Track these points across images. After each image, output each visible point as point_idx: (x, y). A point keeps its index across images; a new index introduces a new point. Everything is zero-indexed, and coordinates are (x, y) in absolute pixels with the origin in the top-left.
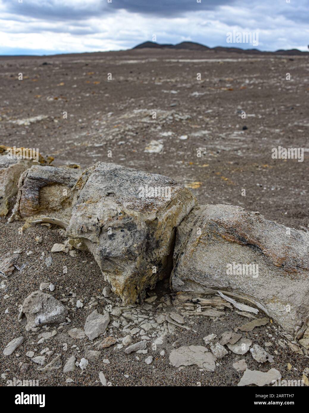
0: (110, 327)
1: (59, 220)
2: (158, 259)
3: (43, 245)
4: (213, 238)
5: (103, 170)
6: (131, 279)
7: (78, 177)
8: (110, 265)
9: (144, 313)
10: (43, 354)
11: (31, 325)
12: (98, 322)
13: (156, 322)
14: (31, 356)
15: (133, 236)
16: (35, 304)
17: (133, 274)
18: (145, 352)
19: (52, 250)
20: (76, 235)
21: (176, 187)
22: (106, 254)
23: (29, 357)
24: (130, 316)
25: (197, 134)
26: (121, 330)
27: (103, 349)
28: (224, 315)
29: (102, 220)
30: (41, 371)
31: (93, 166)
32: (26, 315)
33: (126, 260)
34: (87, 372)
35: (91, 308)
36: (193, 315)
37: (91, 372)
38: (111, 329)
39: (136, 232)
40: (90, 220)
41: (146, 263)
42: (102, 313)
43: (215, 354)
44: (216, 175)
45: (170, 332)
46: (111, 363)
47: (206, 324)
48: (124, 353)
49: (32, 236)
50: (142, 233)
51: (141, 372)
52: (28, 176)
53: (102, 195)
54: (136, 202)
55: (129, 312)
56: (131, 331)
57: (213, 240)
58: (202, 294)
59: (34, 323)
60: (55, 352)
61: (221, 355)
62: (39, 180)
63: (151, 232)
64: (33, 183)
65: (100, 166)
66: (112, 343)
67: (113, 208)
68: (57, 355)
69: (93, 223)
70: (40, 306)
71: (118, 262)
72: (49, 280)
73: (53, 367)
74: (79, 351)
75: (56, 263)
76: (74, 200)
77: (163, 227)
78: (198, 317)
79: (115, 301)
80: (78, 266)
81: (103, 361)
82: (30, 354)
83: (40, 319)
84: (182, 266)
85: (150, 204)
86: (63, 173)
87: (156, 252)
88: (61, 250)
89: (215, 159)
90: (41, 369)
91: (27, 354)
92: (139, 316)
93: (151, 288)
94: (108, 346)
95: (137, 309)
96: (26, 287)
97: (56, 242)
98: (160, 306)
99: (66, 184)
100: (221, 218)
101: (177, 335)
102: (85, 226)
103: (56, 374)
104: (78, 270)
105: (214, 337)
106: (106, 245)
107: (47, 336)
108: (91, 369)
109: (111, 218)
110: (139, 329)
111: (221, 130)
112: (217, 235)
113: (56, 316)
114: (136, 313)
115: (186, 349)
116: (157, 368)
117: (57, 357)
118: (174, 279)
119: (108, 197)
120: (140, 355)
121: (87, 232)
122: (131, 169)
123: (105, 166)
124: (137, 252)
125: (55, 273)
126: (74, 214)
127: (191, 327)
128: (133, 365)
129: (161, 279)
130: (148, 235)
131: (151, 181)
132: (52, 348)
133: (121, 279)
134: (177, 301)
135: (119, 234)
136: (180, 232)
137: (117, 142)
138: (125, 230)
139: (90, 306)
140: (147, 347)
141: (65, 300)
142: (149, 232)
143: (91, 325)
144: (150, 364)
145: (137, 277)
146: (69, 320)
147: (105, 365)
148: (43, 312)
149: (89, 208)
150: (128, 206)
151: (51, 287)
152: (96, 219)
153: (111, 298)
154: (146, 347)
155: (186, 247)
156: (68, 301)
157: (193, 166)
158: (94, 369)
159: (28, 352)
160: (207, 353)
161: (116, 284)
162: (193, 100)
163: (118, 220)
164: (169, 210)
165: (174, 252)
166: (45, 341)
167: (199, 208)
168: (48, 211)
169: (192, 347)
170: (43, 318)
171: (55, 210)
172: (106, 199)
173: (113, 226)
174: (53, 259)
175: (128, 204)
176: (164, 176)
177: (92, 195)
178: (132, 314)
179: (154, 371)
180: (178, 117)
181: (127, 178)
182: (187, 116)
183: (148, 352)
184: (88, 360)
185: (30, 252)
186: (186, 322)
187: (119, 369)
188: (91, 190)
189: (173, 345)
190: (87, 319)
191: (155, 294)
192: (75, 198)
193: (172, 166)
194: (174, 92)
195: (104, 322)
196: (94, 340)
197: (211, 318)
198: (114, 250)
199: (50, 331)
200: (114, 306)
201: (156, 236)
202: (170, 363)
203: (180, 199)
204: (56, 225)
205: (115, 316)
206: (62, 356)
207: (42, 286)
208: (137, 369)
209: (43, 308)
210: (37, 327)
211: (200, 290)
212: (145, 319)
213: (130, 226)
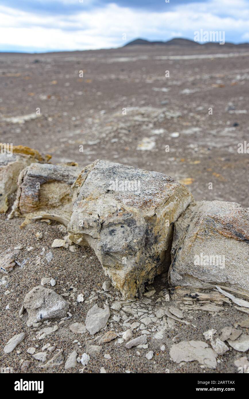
0: (110, 321)
1: (59, 216)
2: (156, 254)
3: (44, 241)
4: (210, 234)
5: (101, 167)
6: (131, 274)
7: (76, 174)
8: (111, 260)
9: (143, 307)
10: (45, 350)
11: (32, 320)
12: (98, 316)
13: (156, 316)
14: (33, 353)
15: (133, 231)
16: (36, 299)
17: (133, 269)
18: (146, 347)
19: (53, 246)
20: (77, 231)
21: (173, 184)
22: (106, 250)
23: (30, 354)
24: (130, 310)
25: (188, 132)
26: (121, 325)
27: (104, 343)
28: (223, 310)
29: (103, 216)
30: (42, 368)
31: (92, 164)
32: (27, 310)
33: (126, 255)
34: (89, 368)
35: (92, 302)
36: (192, 310)
37: (92, 368)
38: (111, 324)
39: (136, 227)
40: (91, 217)
41: (145, 258)
42: (102, 307)
43: (216, 350)
44: (208, 172)
45: (170, 326)
46: (112, 358)
47: (205, 318)
48: (125, 348)
49: (32, 232)
50: (141, 228)
51: (142, 368)
52: (27, 173)
53: (101, 192)
54: (135, 199)
55: (129, 306)
56: (131, 326)
57: (210, 236)
58: (200, 289)
59: (36, 318)
60: (56, 348)
61: (221, 351)
62: (39, 177)
63: (150, 228)
64: (33, 180)
65: (99, 164)
66: (113, 338)
67: (113, 205)
68: (58, 351)
69: (94, 219)
70: (41, 301)
71: (118, 257)
72: (50, 275)
73: (55, 364)
74: (81, 347)
75: (57, 258)
76: (74, 197)
77: (161, 223)
78: (197, 312)
79: (115, 295)
80: (79, 261)
81: (105, 357)
82: (31, 350)
83: (41, 314)
84: (180, 261)
85: (148, 200)
86: (62, 170)
87: (154, 247)
88: (62, 245)
89: (206, 156)
90: (42, 366)
91: (28, 351)
92: (139, 310)
93: (150, 283)
94: (109, 341)
95: (136, 303)
96: (27, 283)
97: (56, 238)
98: (159, 300)
99: (65, 182)
100: (218, 214)
101: (177, 329)
102: (86, 223)
103: (58, 371)
104: (78, 264)
105: (214, 333)
106: (107, 240)
107: (48, 331)
108: (93, 365)
109: (111, 215)
110: (139, 324)
111: (212, 127)
112: (213, 230)
113: (57, 311)
114: (135, 307)
115: (187, 344)
116: (157, 363)
117: (58, 353)
118: (172, 274)
119: (107, 194)
120: (141, 349)
121: (88, 228)
122: (129, 167)
123: (104, 164)
124: (137, 248)
125: (56, 268)
126: (75, 211)
127: (191, 321)
128: (134, 361)
129: (160, 274)
130: (147, 231)
131: (148, 179)
132: (53, 343)
133: (122, 274)
134: (176, 295)
135: (119, 230)
136: (177, 228)
137: (110, 140)
138: (124, 225)
139: (91, 300)
140: (148, 341)
141: (66, 294)
142: (148, 228)
143: (92, 319)
144: (151, 360)
145: (137, 272)
146: (70, 315)
147: (106, 361)
148: (45, 307)
149: (90, 204)
150: (127, 203)
151: (53, 282)
152: (97, 215)
153: (111, 292)
154: (146, 342)
155: (183, 243)
156: (69, 295)
157: (185, 163)
158: (95, 365)
159: (29, 349)
160: (207, 349)
161: (116, 279)
162: (184, 97)
163: (118, 217)
164: (167, 207)
165: (172, 247)
166: (46, 337)
167: (196, 205)
168: (48, 208)
169: (192, 342)
170: (44, 313)
171: (54, 207)
172: (106, 196)
173: (113, 222)
174: (53, 254)
175: (128, 200)
176: (161, 174)
177: (92, 192)
178: (131, 308)
179: (155, 367)
180: (169, 115)
181: (125, 175)
182: (178, 114)
183: (149, 346)
184: (90, 355)
185: (31, 248)
186: (185, 316)
187: (121, 365)
188: (91, 188)
189: (173, 340)
190: (88, 314)
191: (153, 288)
192: (75, 195)
193: (164, 162)
194: (165, 90)
195: (104, 316)
196: (95, 335)
197: (210, 313)
198: (115, 245)
199: (51, 326)
200: (114, 301)
201: (155, 231)
202: (170, 359)
203: (177, 196)
204: (55, 221)
205: (115, 310)
206: (63, 351)
207: (43, 282)
208: (138, 365)
209: (44, 303)
210: (38, 322)
211: (198, 285)
212: (145, 313)
213: (130, 222)
